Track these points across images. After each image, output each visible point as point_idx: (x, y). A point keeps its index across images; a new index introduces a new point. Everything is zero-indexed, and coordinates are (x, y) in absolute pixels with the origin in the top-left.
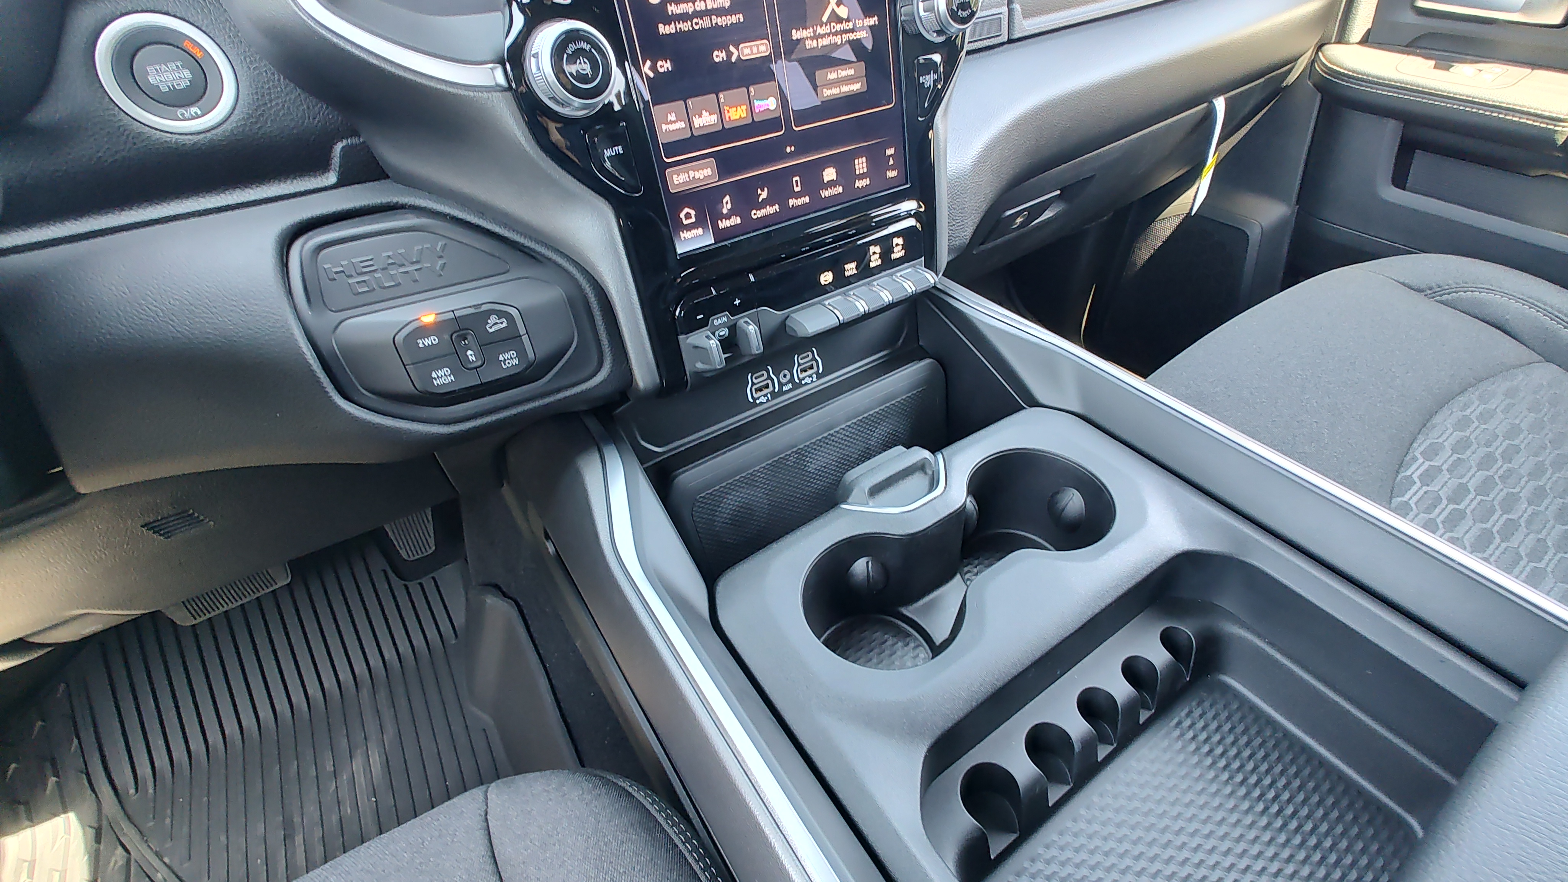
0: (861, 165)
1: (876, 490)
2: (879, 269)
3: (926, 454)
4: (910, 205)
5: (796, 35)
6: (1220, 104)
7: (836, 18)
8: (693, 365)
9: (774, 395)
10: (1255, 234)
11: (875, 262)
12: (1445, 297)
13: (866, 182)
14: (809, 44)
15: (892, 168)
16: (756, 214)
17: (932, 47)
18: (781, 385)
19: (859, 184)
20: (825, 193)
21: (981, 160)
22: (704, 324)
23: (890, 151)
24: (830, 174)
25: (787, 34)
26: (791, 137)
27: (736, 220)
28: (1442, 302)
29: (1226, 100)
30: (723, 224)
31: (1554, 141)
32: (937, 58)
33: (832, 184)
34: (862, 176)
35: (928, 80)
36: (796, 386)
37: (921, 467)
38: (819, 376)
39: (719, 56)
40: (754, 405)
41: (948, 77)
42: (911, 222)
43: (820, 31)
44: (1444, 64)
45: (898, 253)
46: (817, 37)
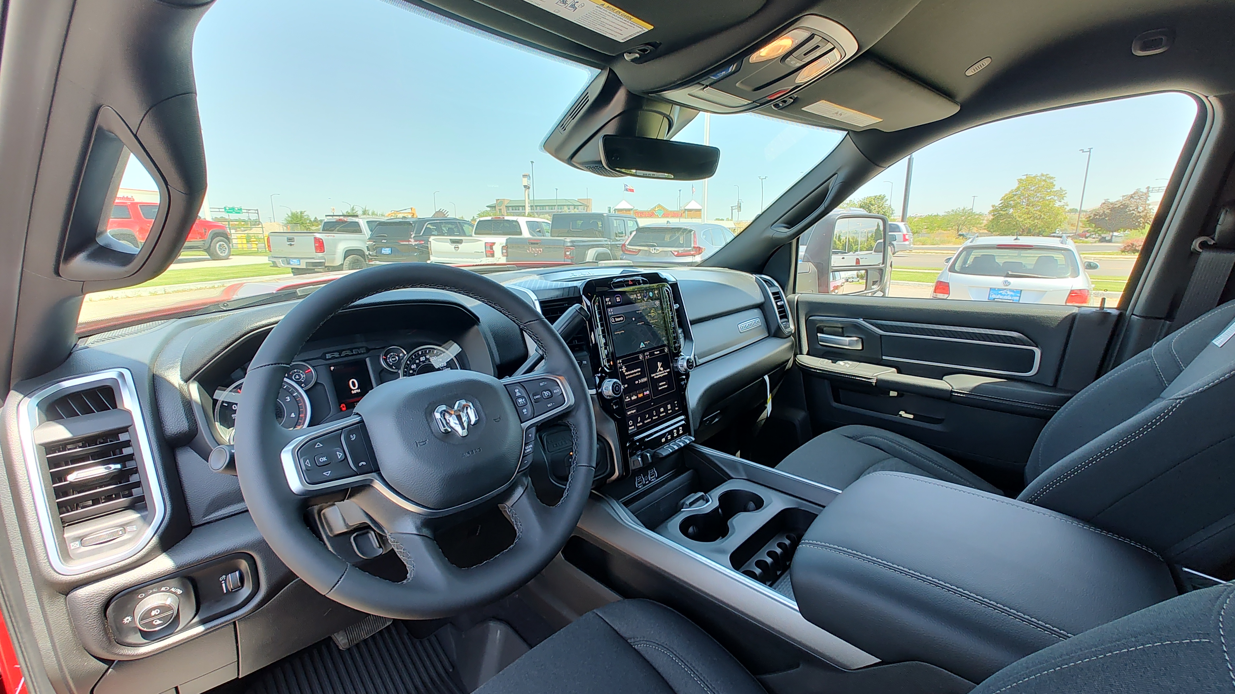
0: (669, 407)
1: (691, 504)
2: (676, 437)
3: (703, 493)
4: (683, 417)
5: (652, 375)
6: (766, 378)
7: (660, 371)
8: (632, 467)
9: (644, 485)
10: (797, 423)
11: (675, 435)
12: (859, 439)
13: (671, 411)
14: (655, 377)
15: (677, 407)
16: (646, 422)
17: (683, 375)
18: (646, 481)
19: (669, 412)
20: (661, 415)
21: (698, 404)
22: (635, 454)
23: (676, 402)
24: (662, 410)
25: (650, 376)
26: (652, 400)
27: (641, 424)
28: (860, 441)
29: (768, 376)
30: (638, 425)
31: (872, 385)
32: (684, 377)
33: (663, 412)
34: (670, 410)
35: (683, 383)
36: (650, 482)
37: (702, 498)
38: (657, 478)
39: (637, 382)
40: (638, 489)
41: (687, 381)
42: (683, 422)
43: (657, 374)
44: (834, 361)
45: (681, 432)
46: (656, 375)
